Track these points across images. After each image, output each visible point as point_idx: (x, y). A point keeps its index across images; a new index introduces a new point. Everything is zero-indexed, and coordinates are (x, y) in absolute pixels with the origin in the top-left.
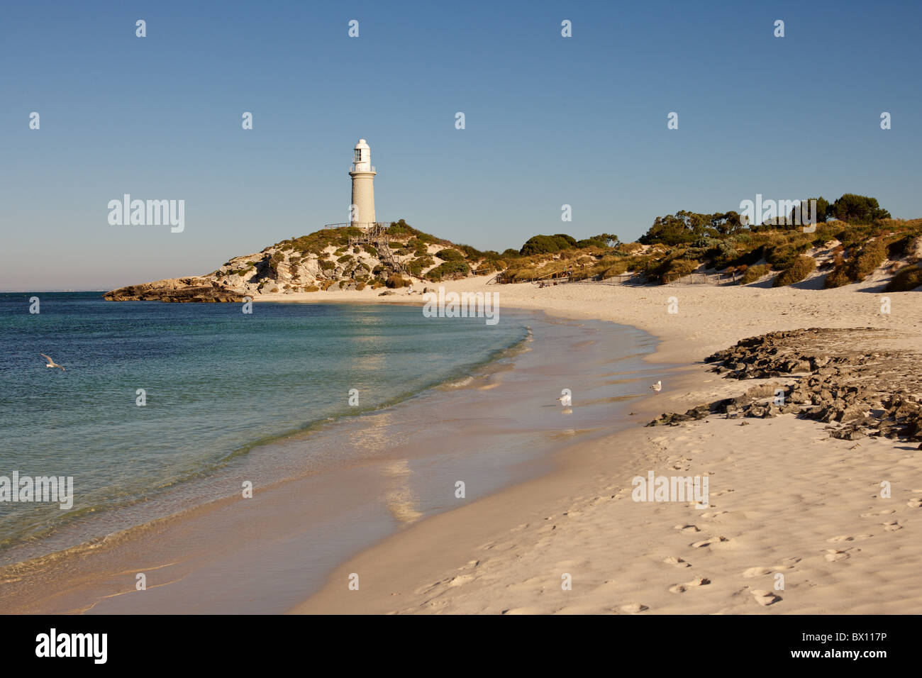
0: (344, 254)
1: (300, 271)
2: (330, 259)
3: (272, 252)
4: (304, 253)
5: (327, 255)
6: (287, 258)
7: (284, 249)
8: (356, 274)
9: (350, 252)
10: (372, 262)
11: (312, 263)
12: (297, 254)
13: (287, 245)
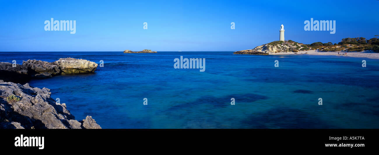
0: (281, 46)
1: (273, 49)
2: (279, 47)
3: (266, 45)
4: (273, 46)
5: (278, 46)
6: (270, 47)
7: (269, 45)
8: (285, 50)
9: (283, 45)
10: (288, 48)
11: (276, 48)
12: (272, 46)
13: (269, 44)
